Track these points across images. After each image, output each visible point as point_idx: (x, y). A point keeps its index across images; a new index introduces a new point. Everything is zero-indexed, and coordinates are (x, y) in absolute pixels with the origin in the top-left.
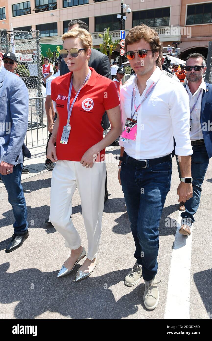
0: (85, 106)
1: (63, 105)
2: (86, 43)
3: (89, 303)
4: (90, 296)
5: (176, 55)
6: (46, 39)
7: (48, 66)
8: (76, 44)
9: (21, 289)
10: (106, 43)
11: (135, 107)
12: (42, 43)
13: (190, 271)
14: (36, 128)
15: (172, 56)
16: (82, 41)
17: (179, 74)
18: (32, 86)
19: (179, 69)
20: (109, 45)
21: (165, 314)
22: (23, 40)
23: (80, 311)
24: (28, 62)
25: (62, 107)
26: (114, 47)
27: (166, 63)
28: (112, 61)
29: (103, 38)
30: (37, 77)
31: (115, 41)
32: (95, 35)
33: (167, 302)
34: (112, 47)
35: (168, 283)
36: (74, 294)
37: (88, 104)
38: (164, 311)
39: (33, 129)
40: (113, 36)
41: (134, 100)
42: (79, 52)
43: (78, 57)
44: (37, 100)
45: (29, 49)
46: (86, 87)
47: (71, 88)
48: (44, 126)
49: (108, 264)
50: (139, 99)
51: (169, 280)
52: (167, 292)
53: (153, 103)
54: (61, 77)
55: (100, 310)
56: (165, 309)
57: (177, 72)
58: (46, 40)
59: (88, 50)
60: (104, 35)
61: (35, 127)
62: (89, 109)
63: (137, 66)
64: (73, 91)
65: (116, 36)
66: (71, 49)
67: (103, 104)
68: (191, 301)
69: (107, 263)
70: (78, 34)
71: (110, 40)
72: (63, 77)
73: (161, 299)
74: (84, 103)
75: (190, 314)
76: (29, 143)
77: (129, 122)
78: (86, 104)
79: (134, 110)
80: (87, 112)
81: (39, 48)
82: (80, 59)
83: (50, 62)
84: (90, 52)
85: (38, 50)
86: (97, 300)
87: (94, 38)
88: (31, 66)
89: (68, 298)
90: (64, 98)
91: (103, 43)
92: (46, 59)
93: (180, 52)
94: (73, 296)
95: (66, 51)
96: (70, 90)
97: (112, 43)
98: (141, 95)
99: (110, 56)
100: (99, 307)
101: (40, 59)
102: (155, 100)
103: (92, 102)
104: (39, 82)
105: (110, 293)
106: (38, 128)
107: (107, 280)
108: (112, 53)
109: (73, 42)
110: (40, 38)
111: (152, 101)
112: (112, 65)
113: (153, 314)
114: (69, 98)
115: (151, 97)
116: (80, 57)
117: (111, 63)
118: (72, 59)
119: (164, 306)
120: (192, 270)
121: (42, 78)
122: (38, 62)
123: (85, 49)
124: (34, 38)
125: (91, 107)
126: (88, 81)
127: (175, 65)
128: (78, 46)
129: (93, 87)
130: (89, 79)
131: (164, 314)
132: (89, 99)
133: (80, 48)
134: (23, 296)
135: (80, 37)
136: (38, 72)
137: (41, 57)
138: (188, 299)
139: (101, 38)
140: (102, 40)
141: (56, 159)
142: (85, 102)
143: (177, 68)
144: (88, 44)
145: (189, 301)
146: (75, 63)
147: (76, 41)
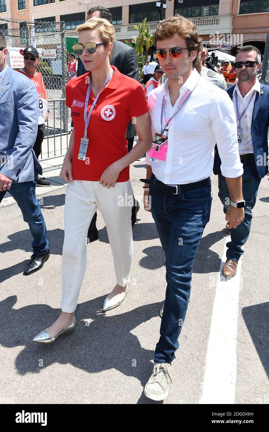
0: (105, 115)
1: (79, 114)
2: (106, 36)
3: (118, 336)
4: (119, 328)
5: (226, 51)
6: (72, 31)
7: (73, 63)
8: (93, 37)
9: (41, 317)
10: (143, 37)
11: (166, 121)
12: (67, 37)
13: (238, 305)
14: (60, 134)
15: (221, 51)
16: (101, 34)
17: (230, 72)
18: (56, 87)
19: (230, 67)
20: (146, 38)
21: (207, 353)
22: (45, 33)
23: (107, 345)
24: (51, 58)
25: (77, 116)
26: (151, 41)
27: (211, 60)
28: (149, 57)
29: (139, 30)
30: (61, 76)
31: (153, 33)
32: (130, 27)
33: (210, 339)
34: (150, 40)
35: (212, 317)
36: (101, 324)
37: (108, 113)
38: (206, 349)
39: (56, 136)
40: (150, 28)
41: (165, 112)
42: (96, 47)
43: (95, 53)
44: (61, 102)
45: (53, 43)
46: (106, 90)
47: (90, 92)
48: (68, 133)
49: (141, 293)
50: (170, 110)
51: (212, 314)
52: (210, 327)
53: (188, 116)
54: (77, 79)
55: (131, 345)
56: (207, 347)
57: (227, 70)
58: (71, 33)
59: (109, 45)
60: (139, 26)
61: (58, 134)
62: (110, 118)
63: (168, 67)
64: (91, 95)
65: (154, 27)
66: (88, 43)
67: (127, 111)
68: (238, 340)
69: (140, 291)
70: (97, 26)
71: (147, 32)
72: (80, 79)
73: (203, 335)
74: (103, 112)
75: (237, 354)
76: (51, 152)
77: (158, 138)
78: (106, 112)
79: (164, 124)
80: (108, 122)
81: (64, 42)
82: (99, 55)
83: (75, 58)
84: (111, 47)
85: (62, 44)
86: (127, 333)
87: (128, 31)
88: (54, 63)
89: (94, 329)
90: (80, 105)
91: (138, 36)
92: (72, 54)
93: (231, 47)
94: (100, 327)
95: (82, 46)
96: (88, 95)
97: (149, 36)
98: (173, 105)
99: (147, 52)
100: (130, 342)
101: (65, 55)
102: (191, 113)
103: (114, 110)
104: (64, 82)
105: (143, 326)
106: (62, 135)
107: (139, 311)
108: (149, 48)
109: (90, 35)
110: (65, 30)
111: (187, 113)
112: (149, 62)
113: (193, 352)
114: (86, 104)
115: (186, 108)
116: (98, 54)
117: (148, 60)
118: (89, 56)
119: (207, 344)
120: (240, 303)
121: (67, 77)
122: (63, 58)
123: (105, 43)
124: (59, 30)
125: (112, 116)
126: (109, 82)
127: (225, 62)
128: (96, 40)
129: (115, 90)
130: (110, 80)
131: (205, 353)
132: (110, 106)
133: (98, 43)
134: (42, 324)
135: (99, 29)
136: (63, 70)
137: (66, 53)
138: (235, 337)
139: (136, 30)
140: (137, 33)
141: (71, 179)
142: (105, 110)
143: (227, 65)
144: (109, 38)
145: (236, 339)
146: (92, 61)
147: (94, 33)
